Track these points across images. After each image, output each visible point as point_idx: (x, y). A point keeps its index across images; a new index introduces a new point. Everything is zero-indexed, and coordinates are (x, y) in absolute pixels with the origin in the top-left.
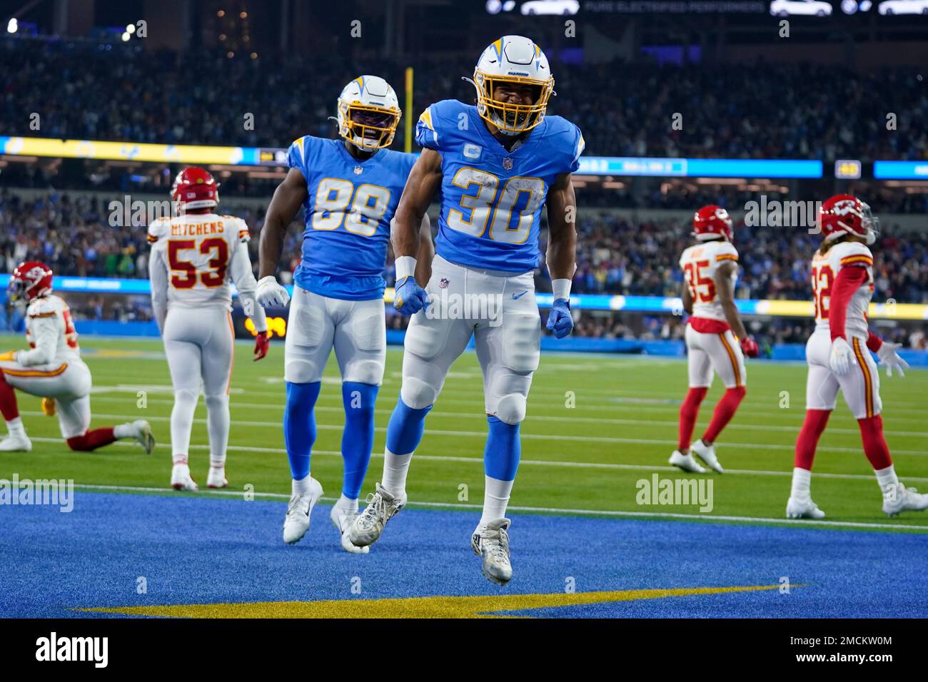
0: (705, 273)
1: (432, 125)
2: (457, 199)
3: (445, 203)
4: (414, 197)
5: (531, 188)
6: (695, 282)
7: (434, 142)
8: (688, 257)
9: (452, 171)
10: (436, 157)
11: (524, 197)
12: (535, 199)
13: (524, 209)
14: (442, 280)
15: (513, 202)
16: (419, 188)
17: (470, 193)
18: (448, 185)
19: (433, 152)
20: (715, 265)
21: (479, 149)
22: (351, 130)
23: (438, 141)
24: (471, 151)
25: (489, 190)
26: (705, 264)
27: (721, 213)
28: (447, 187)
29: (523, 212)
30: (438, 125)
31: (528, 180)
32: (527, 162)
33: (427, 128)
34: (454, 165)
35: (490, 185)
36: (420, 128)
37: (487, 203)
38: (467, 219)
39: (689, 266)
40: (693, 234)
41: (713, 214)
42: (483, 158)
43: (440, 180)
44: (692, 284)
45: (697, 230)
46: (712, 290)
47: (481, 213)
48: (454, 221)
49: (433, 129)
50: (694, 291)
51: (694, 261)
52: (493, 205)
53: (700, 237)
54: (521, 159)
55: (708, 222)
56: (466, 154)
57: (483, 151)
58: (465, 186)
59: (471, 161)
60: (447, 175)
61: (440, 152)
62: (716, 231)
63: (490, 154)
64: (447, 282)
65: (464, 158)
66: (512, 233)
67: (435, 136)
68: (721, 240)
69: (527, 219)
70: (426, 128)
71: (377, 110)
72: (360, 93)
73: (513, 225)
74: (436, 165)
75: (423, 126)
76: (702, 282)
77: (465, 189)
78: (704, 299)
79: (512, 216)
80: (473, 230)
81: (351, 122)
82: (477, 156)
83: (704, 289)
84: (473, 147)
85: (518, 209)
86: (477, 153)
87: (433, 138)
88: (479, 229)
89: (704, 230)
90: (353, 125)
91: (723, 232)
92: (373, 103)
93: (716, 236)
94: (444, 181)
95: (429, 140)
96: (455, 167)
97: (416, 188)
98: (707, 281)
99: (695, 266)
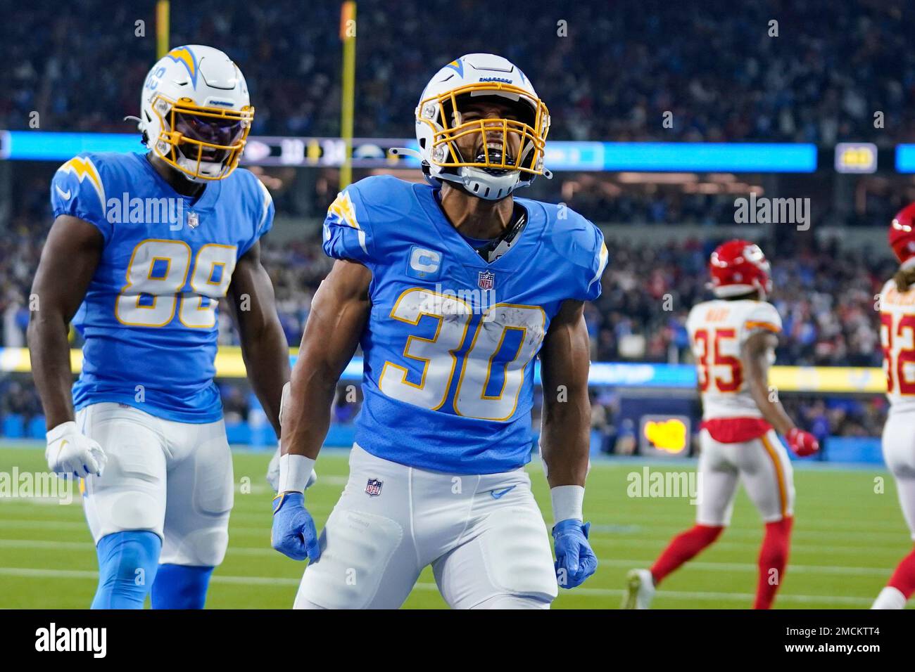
0: (729, 348)
1: (354, 218)
2: (399, 343)
3: (376, 351)
4: (324, 343)
5: (525, 324)
6: (711, 359)
7: (360, 248)
8: (700, 318)
9: (389, 296)
10: (362, 273)
11: (514, 338)
12: (531, 342)
13: (512, 359)
14: (370, 482)
15: (494, 348)
16: (332, 328)
17: (422, 332)
18: (381, 319)
19: (356, 267)
20: (743, 335)
21: (437, 256)
22: (175, 147)
23: (367, 245)
24: (423, 260)
25: (454, 326)
26: (729, 333)
27: (753, 252)
28: (381, 323)
29: (510, 364)
30: (366, 219)
31: (521, 310)
32: (518, 278)
33: (346, 226)
34: (394, 284)
35: (456, 318)
36: (333, 226)
37: (449, 351)
38: (415, 377)
39: (701, 334)
40: (710, 286)
41: (740, 254)
42: (443, 273)
43: (367, 312)
44: (703, 361)
45: (716, 280)
46: (737, 374)
47: (440, 369)
48: (392, 382)
49: (357, 226)
50: (707, 374)
51: (711, 328)
52: (461, 353)
53: (722, 291)
54: (509, 273)
55: (733, 268)
56: (416, 266)
57: (443, 259)
58: (414, 320)
59: (423, 277)
60: (380, 302)
61: (368, 265)
62: (747, 281)
63: (456, 265)
64: (379, 484)
65: (411, 272)
66: (492, 402)
67: (362, 238)
68: (753, 296)
69: (514, 377)
70: (344, 226)
71: (223, 116)
72: (190, 84)
73: (494, 388)
74: (362, 288)
75: (339, 222)
76: (720, 360)
77: (412, 326)
78: (722, 387)
79: (491, 374)
80: (424, 398)
81: (176, 135)
82: (434, 269)
83: (725, 373)
84: (427, 253)
85: (501, 360)
86: (434, 263)
87: (358, 240)
88: (437, 397)
89: (727, 279)
90: (181, 140)
91: (756, 283)
92: (216, 103)
93: (745, 289)
94: (373, 312)
95: (352, 245)
96: (394, 289)
97: (326, 328)
98: (729, 360)
99: (712, 336)
